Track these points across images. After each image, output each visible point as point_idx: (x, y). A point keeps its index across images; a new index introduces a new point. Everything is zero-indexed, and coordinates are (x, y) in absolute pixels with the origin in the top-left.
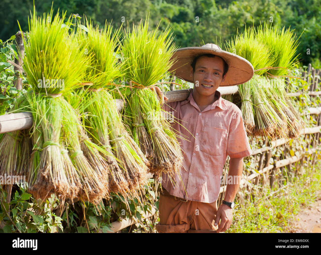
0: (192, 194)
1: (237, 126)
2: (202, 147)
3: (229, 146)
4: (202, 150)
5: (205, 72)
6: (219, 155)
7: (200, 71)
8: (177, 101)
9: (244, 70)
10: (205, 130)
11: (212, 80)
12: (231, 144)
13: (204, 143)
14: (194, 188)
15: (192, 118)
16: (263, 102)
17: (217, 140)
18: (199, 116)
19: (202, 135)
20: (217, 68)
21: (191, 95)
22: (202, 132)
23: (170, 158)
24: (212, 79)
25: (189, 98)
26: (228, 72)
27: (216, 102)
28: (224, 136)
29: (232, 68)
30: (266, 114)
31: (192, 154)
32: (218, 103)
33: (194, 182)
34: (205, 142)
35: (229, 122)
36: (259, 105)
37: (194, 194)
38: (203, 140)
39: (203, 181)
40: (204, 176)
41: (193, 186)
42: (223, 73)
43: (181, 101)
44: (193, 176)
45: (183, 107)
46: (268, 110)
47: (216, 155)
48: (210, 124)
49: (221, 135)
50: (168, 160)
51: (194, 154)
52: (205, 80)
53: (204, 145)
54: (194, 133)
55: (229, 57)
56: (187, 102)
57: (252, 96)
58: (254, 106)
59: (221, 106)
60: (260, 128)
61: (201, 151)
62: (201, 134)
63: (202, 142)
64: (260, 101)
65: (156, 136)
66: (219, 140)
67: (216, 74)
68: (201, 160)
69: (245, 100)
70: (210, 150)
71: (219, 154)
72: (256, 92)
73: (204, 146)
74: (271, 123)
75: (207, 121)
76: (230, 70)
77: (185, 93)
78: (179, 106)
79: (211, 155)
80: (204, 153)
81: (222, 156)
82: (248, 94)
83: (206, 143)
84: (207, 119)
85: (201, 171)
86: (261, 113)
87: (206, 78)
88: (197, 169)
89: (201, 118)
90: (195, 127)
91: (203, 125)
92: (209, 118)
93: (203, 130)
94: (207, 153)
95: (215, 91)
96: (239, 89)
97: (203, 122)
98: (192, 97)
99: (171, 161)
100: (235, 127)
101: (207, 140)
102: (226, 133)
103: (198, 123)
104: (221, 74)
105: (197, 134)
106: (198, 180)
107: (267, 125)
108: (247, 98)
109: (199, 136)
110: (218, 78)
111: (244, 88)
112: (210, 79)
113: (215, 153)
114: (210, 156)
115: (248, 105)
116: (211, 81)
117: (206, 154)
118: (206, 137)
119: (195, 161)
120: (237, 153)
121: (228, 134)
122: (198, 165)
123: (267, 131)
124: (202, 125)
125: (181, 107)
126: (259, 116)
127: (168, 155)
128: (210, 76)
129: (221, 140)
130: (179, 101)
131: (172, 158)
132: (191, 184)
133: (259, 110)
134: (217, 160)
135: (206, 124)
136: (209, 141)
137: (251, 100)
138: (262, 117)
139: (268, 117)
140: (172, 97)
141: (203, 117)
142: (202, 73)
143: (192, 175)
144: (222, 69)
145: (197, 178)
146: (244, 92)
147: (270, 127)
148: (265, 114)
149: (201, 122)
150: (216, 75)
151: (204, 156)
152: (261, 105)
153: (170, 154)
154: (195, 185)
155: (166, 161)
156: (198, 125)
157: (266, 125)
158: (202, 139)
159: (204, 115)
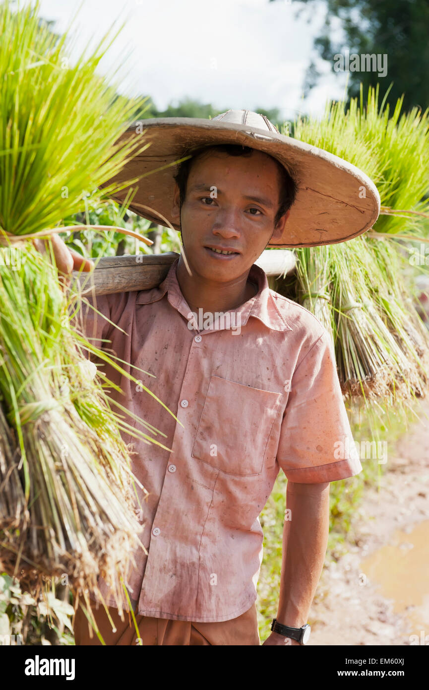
0: (161, 596)
1: (312, 382)
2: (200, 447)
3: (286, 445)
4: (197, 454)
5: (217, 205)
6: (254, 473)
7: (201, 199)
8: (127, 290)
9: (346, 200)
10: (211, 391)
11: (238, 235)
12: (292, 438)
13: (206, 434)
14: (167, 578)
15: (171, 349)
16: (361, 305)
17: (247, 426)
18: (194, 344)
19: (200, 408)
20: (256, 193)
21: (172, 273)
22: (199, 396)
23: (91, 534)
24: (237, 230)
25: (166, 283)
26: (292, 207)
27: (252, 302)
28: (271, 412)
29: (309, 191)
30: (369, 340)
31: (165, 467)
32: (257, 306)
33: (168, 556)
34: (209, 429)
35: (289, 369)
36: (350, 312)
37: (166, 596)
38: (203, 424)
39: (194, 551)
40: (198, 538)
41: (163, 569)
42: (277, 208)
43: (139, 292)
44: (164, 536)
45: (144, 310)
46: (372, 326)
47: (241, 474)
48: (226, 372)
49: (263, 411)
50: (80, 543)
51: (172, 468)
52: (215, 230)
53: (204, 439)
54: (175, 398)
55: (299, 158)
56: (157, 296)
57: (333, 287)
58: (336, 315)
59: (265, 318)
60: (350, 377)
61: (195, 457)
62: (199, 405)
63: (200, 430)
64: (352, 302)
65: (41, 436)
66: (255, 426)
67: (253, 211)
68: (192, 488)
69: (314, 296)
70: (225, 458)
71: (253, 470)
72: (344, 275)
73: (204, 444)
74: (382, 367)
75: (218, 363)
76: (302, 199)
77: (156, 268)
78: (131, 309)
79: (225, 472)
80: (206, 465)
81: (263, 476)
82: (322, 279)
83: (210, 435)
84: (218, 356)
85: (190, 523)
86: (354, 335)
87: (218, 226)
88: (177, 517)
89: (200, 351)
90: (177, 382)
91: (206, 375)
92: (225, 354)
93: (203, 391)
94: (213, 466)
95: (250, 266)
96: (298, 263)
97: (205, 364)
98: (175, 280)
99: (94, 547)
100: (307, 385)
101: (217, 425)
102: (278, 403)
103: (191, 367)
104: (271, 213)
105: (184, 403)
106: (178, 549)
107: (371, 371)
108: (319, 289)
109: (191, 411)
110: (257, 227)
111: (312, 261)
112: (233, 231)
113: (240, 467)
114: (222, 475)
115: (321, 309)
116: (235, 238)
117: (210, 468)
118: (211, 414)
119: (173, 490)
120: (311, 469)
121: (285, 406)
122: (180, 503)
123: (371, 386)
124: (202, 375)
125: (137, 310)
126: (348, 342)
127: (83, 518)
128: (232, 218)
129: (263, 427)
130: (134, 292)
131: (98, 531)
132: (157, 566)
133: (350, 325)
134: (244, 487)
135: (215, 374)
136: (221, 428)
137: (329, 298)
138: (356, 346)
139: (373, 347)
140: (114, 278)
141: (205, 349)
142: (207, 207)
143: (161, 535)
144: (274, 196)
145: (178, 544)
146: (311, 271)
147: (378, 377)
148: (366, 339)
149: (198, 364)
150: (254, 217)
151: (204, 473)
152: (356, 311)
153: (93, 514)
154: (171, 566)
155: (75, 545)
156: (190, 376)
157: (368, 370)
158: (199, 421)
159: (210, 342)
